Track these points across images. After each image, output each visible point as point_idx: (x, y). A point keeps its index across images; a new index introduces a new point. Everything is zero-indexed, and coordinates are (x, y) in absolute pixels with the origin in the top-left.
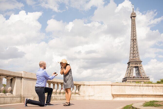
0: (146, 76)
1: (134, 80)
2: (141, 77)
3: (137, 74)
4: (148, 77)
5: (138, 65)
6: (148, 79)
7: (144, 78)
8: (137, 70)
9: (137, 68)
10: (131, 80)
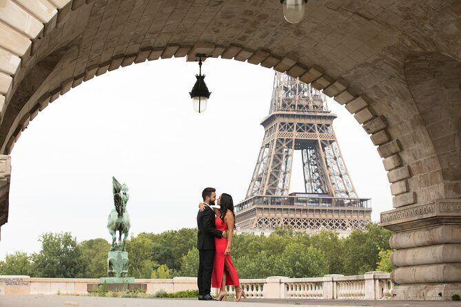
0: (352, 195)
1: (292, 215)
2: (329, 201)
3: (311, 180)
4: (362, 200)
5: (317, 136)
6: (363, 212)
7: (343, 205)
8: (309, 162)
9: (311, 152)
10: (279, 215)
